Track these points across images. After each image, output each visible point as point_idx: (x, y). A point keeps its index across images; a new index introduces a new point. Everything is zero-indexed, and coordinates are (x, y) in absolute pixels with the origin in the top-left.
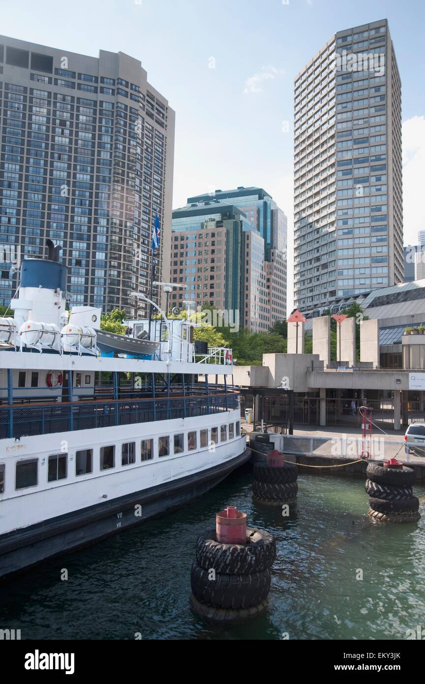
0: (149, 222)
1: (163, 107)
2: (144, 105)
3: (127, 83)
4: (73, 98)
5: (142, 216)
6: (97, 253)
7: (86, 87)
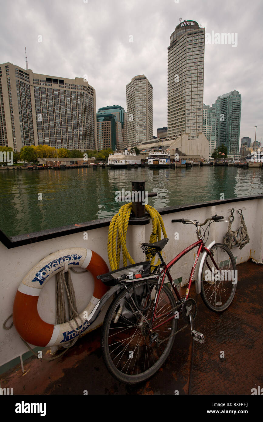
2: (88, 91)
3: (83, 86)
4: (70, 91)
7: (73, 88)
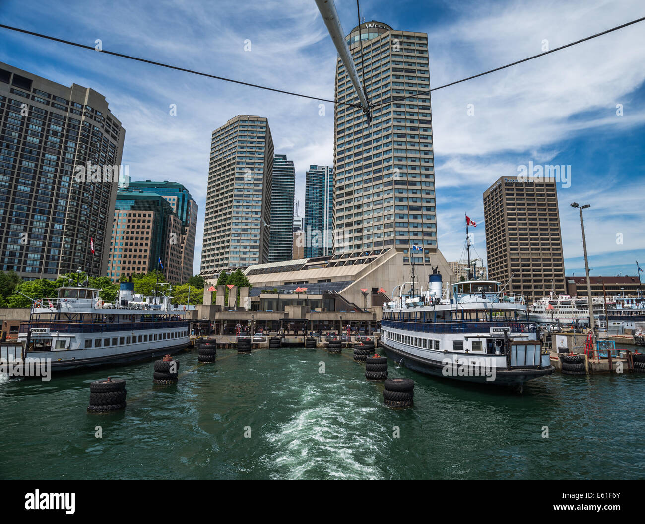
0: (99, 205)
1: (117, 126)
2: (103, 125)
3: (93, 109)
4: (46, 112)
5: (94, 201)
6: (55, 225)
7: (59, 106)
